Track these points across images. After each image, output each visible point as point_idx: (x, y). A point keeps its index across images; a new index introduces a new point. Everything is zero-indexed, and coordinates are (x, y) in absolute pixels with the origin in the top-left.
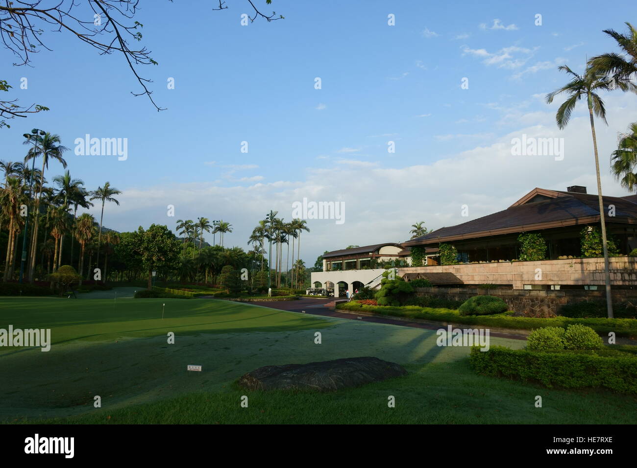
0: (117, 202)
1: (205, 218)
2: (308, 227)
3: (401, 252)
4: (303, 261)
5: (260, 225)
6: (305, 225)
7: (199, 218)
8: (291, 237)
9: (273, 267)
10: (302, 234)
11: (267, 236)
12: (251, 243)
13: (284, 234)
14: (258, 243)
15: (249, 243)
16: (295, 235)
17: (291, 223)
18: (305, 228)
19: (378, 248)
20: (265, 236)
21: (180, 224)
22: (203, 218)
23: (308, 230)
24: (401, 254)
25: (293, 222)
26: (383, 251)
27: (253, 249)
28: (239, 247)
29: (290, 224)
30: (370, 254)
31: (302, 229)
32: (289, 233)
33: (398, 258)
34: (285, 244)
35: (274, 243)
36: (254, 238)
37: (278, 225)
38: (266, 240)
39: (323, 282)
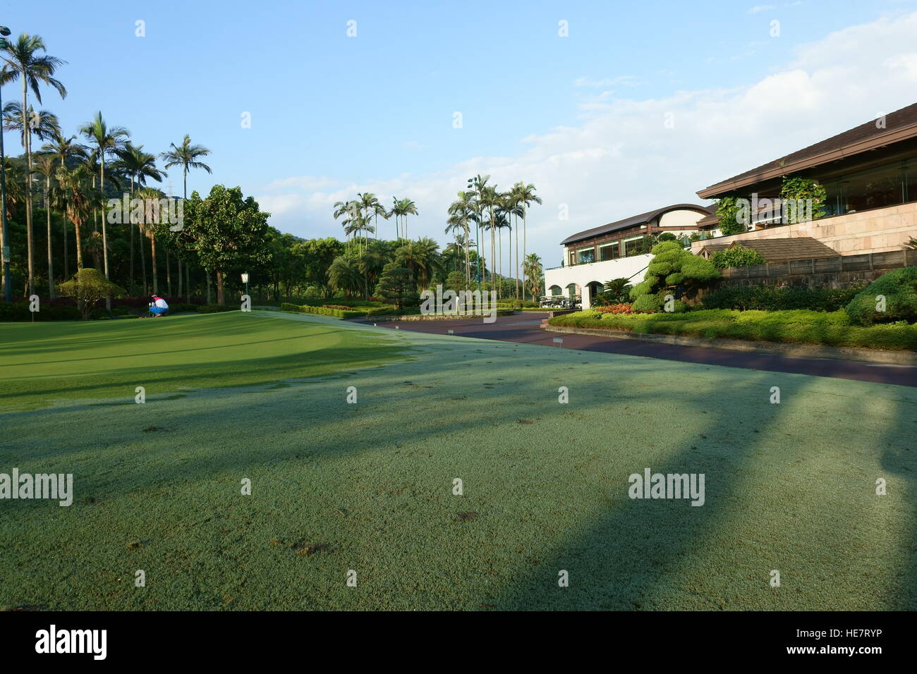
0: (208, 169)
1: (370, 193)
2: (538, 196)
3: (703, 220)
4: (538, 255)
5: (459, 199)
6: (533, 193)
7: (360, 195)
8: (513, 216)
9: (489, 268)
10: (531, 209)
11: (474, 218)
12: (451, 231)
13: (502, 213)
14: (460, 231)
15: (447, 230)
16: (520, 213)
17: (511, 191)
18: (534, 198)
19: (657, 217)
20: (470, 217)
21: (339, 208)
22: (367, 194)
23: (539, 201)
24: (703, 224)
25: (513, 190)
26: (666, 220)
27: (454, 241)
28: (428, 238)
29: (509, 194)
30: (642, 227)
31: (529, 201)
32: (508, 207)
33: (696, 231)
34: (505, 229)
35: (487, 229)
36: (455, 221)
37: (488, 196)
38: (472, 224)
39: (563, 286)
